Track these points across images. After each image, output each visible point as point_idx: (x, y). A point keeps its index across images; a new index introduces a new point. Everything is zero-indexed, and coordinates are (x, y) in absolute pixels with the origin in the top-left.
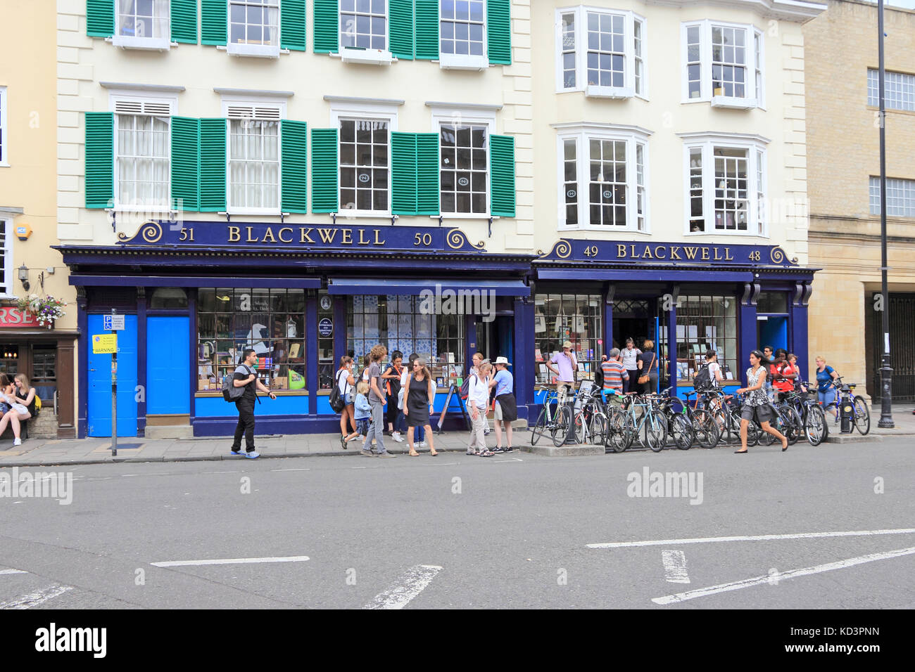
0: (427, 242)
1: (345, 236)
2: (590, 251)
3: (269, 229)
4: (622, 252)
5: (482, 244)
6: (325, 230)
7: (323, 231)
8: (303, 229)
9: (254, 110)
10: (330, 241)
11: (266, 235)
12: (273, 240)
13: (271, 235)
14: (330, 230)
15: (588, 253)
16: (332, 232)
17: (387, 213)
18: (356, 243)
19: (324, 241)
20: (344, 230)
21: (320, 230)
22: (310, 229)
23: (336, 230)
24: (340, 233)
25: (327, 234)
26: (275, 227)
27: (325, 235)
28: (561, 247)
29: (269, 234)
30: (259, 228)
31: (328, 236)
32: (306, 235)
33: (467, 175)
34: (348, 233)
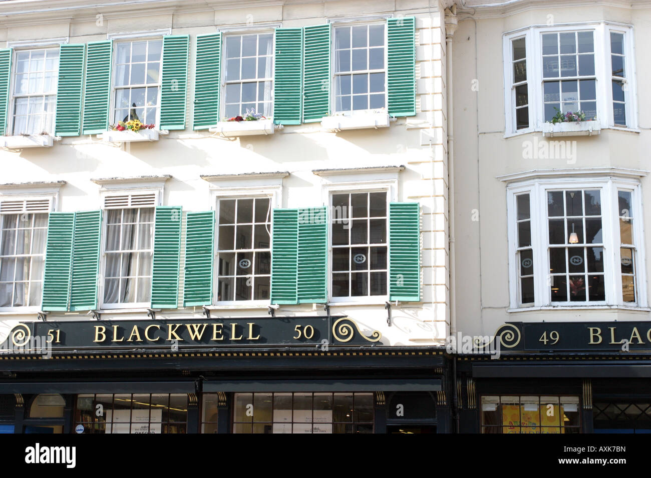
0: (308, 336)
1: (215, 332)
2: (548, 337)
3: (135, 327)
4: (595, 338)
5: (376, 335)
6: (194, 325)
7: (192, 327)
8: (170, 326)
9: (130, 198)
10: (199, 338)
11: (132, 334)
12: (139, 339)
13: (138, 334)
14: (199, 325)
15: (545, 340)
16: (201, 328)
17: (265, 303)
18: (227, 340)
19: (193, 338)
20: (215, 325)
21: (188, 326)
22: (178, 325)
23: (205, 325)
24: (209, 330)
25: (196, 329)
26: (141, 324)
27: (193, 332)
28: (506, 334)
29: (135, 332)
30: (124, 327)
31: (197, 333)
32: (173, 332)
33: (364, 250)
34: (218, 328)
